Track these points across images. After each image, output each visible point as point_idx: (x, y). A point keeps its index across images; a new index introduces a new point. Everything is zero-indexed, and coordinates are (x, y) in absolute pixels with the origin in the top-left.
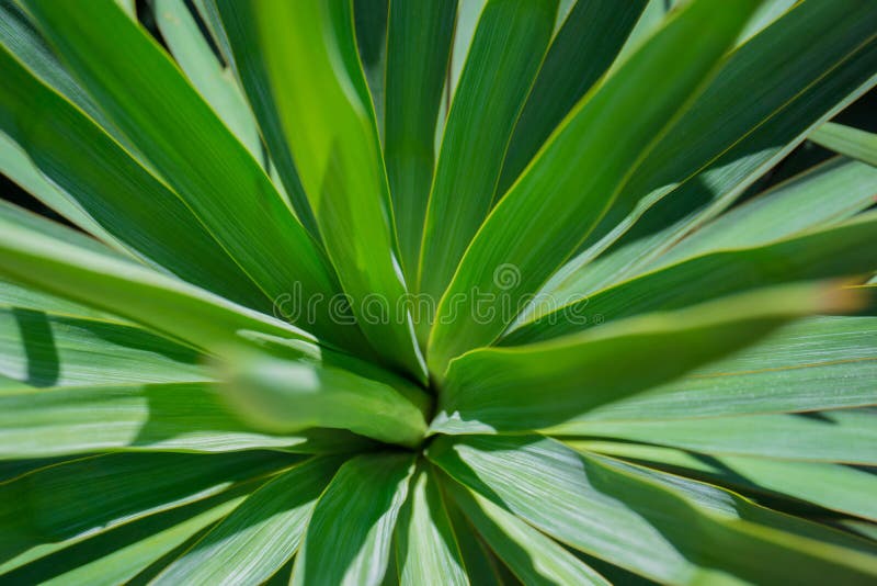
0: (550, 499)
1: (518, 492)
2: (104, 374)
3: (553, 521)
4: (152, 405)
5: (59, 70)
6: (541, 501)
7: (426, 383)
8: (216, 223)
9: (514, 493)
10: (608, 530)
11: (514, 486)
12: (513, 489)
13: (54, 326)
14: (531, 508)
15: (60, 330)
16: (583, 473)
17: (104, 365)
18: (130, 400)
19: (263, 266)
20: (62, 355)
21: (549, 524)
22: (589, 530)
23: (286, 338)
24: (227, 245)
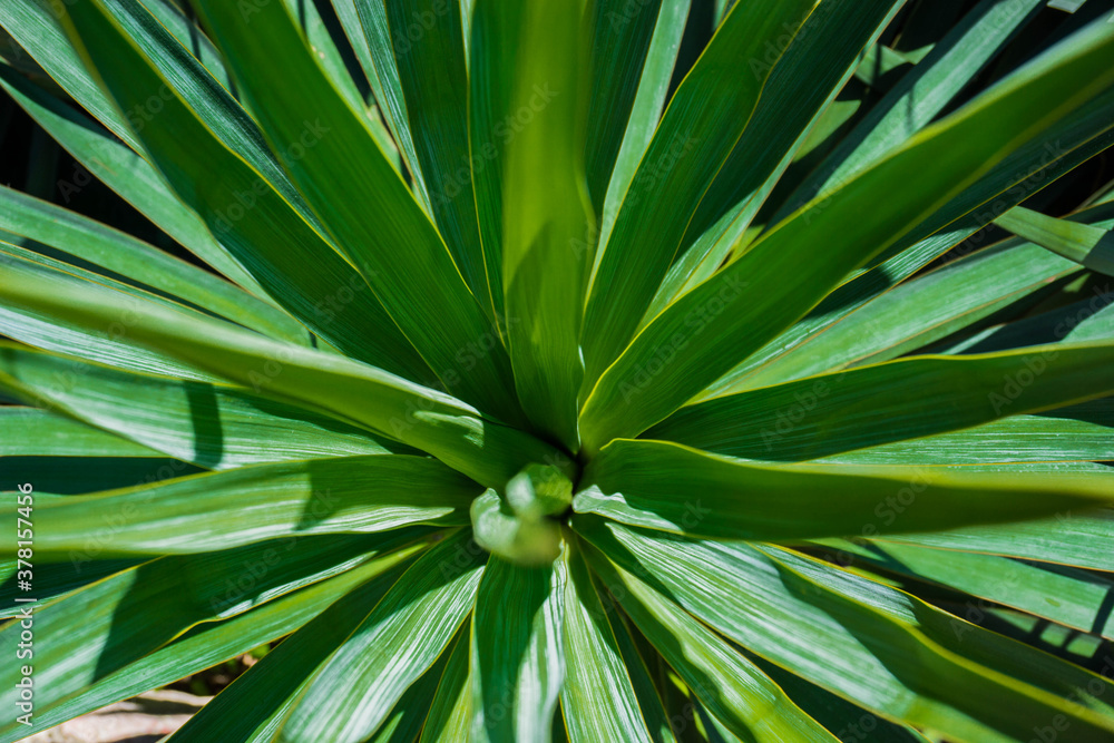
0: (731, 600)
1: (693, 587)
2: (262, 446)
3: (736, 625)
4: (314, 481)
5: (223, 119)
6: (718, 600)
7: (575, 452)
8: (384, 289)
9: (688, 588)
10: (805, 646)
11: (686, 580)
12: (686, 583)
13: (220, 398)
14: (707, 606)
15: (225, 402)
16: (779, 582)
17: (264, 436)
18: (294, 477)
19: (424, 331)
20: (225, 427)
21: (732, 628)
22: (779, 641)
23: (456, 415)
24: (393, 312)
